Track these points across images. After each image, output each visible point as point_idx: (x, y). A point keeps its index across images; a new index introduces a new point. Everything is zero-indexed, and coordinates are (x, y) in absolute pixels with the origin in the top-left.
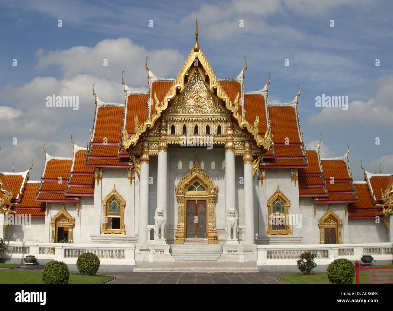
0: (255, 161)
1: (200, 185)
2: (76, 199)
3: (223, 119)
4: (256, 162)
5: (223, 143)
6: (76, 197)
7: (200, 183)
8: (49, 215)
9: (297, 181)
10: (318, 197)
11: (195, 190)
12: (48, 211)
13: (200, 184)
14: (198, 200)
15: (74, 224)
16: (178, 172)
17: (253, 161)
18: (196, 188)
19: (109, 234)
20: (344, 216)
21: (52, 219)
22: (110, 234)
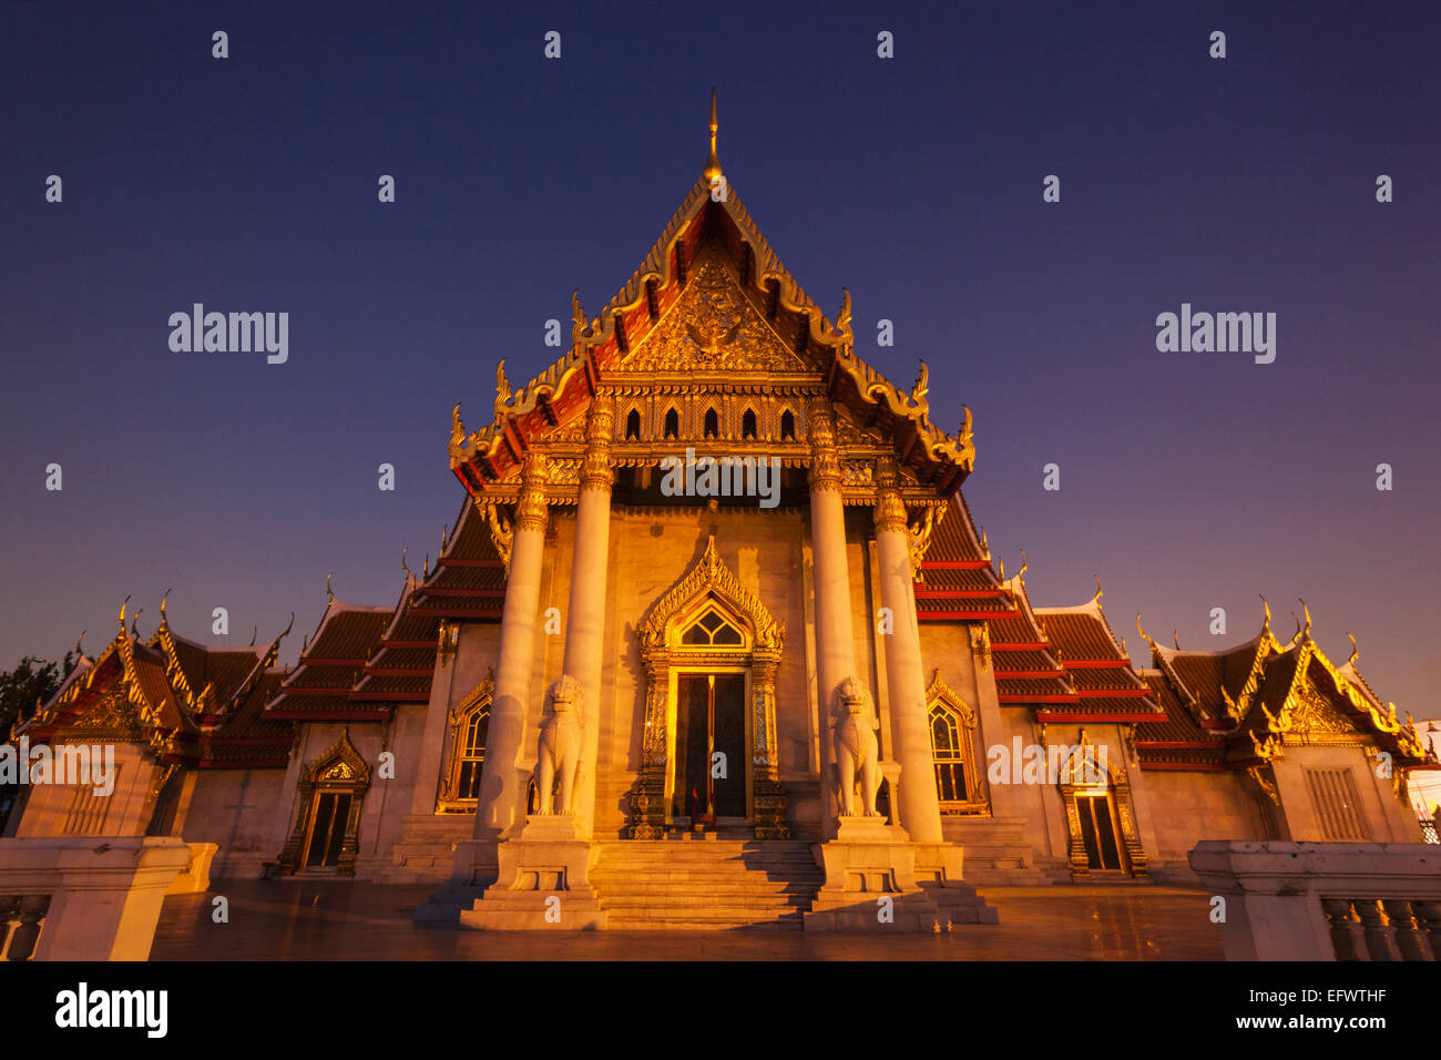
0: (917, 524)
1: (724, 624)
2: (381, 710)
3: (801, 392)
4: (922, 526)
5: (802, 465)
6: (380, 702)
7: (721, 617)
8: (299, 761)
9: (988, 658)
10: (1049, 705)
11: (708, 643)
12: (297, 746)
13: (722, 621)
14: (716, 675)
15: (369, 786)
16: (652, 582)
17: (909, 525)
18: (711, 636)
19: (459, 811)
20: (1128, 761)
21: (305, 767)
22: (463, 811)
